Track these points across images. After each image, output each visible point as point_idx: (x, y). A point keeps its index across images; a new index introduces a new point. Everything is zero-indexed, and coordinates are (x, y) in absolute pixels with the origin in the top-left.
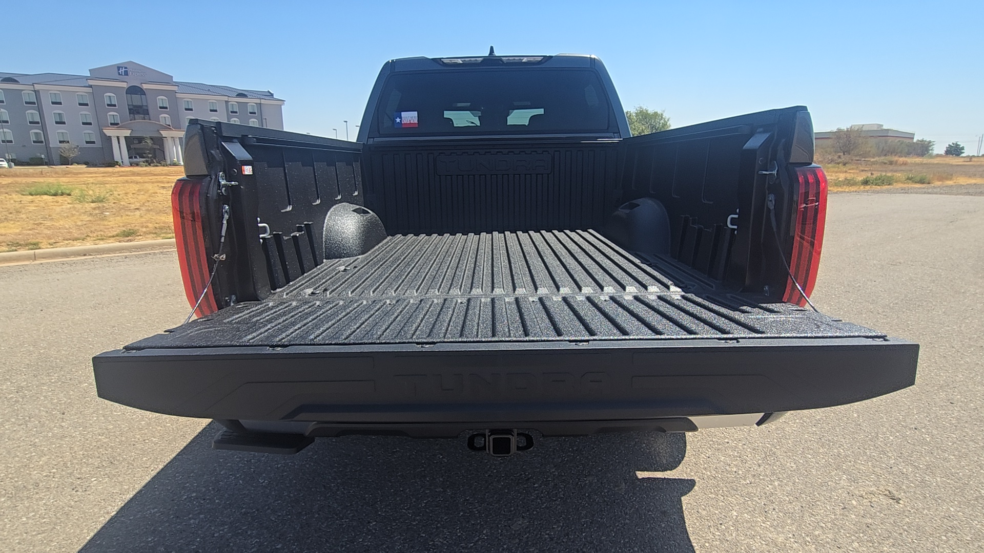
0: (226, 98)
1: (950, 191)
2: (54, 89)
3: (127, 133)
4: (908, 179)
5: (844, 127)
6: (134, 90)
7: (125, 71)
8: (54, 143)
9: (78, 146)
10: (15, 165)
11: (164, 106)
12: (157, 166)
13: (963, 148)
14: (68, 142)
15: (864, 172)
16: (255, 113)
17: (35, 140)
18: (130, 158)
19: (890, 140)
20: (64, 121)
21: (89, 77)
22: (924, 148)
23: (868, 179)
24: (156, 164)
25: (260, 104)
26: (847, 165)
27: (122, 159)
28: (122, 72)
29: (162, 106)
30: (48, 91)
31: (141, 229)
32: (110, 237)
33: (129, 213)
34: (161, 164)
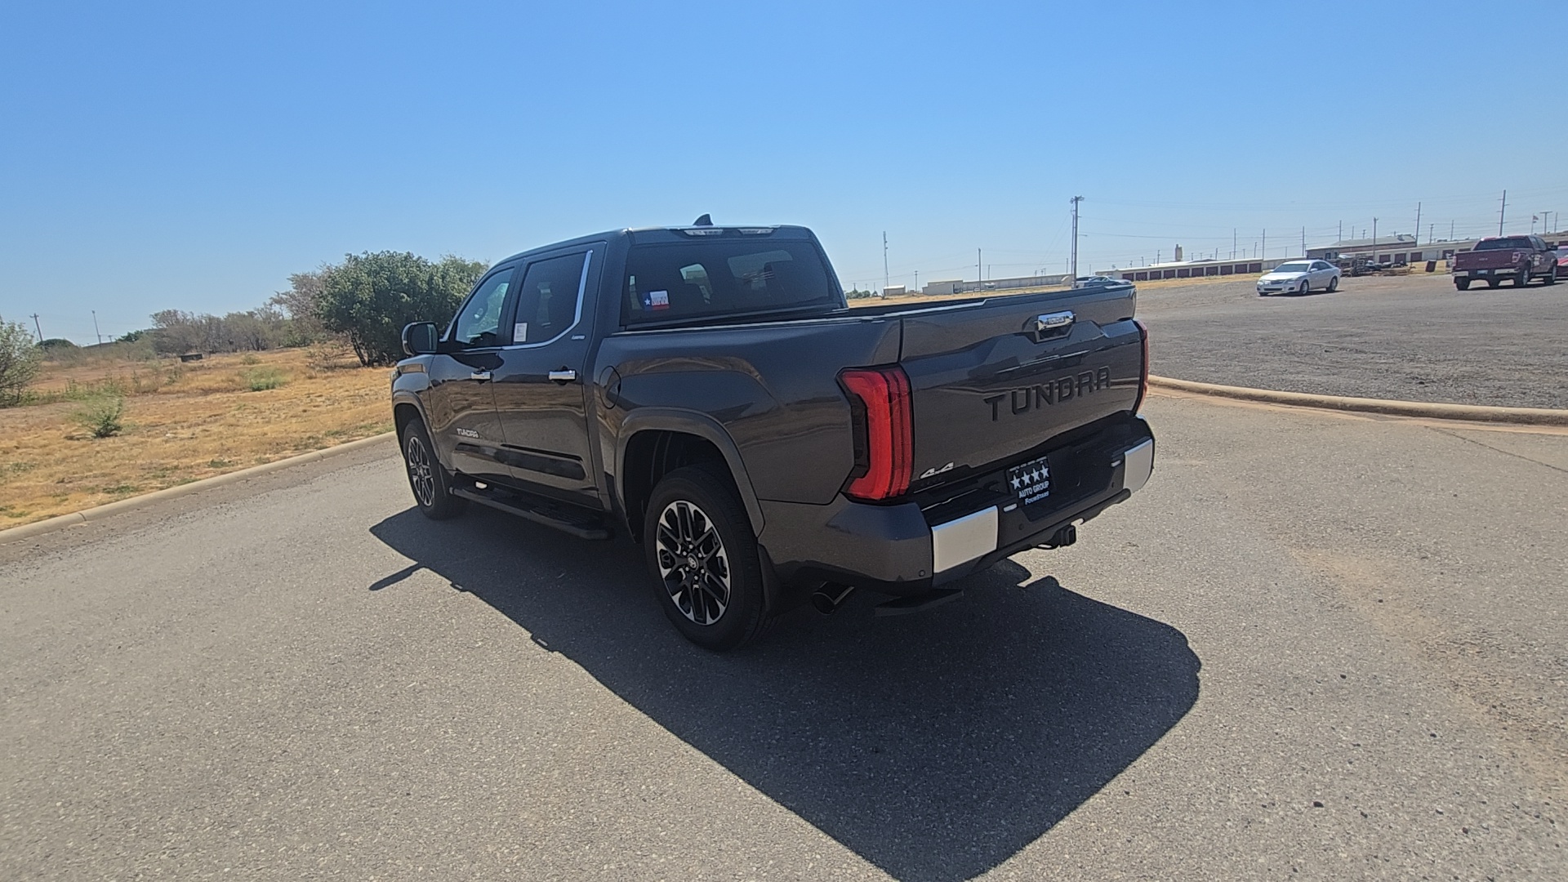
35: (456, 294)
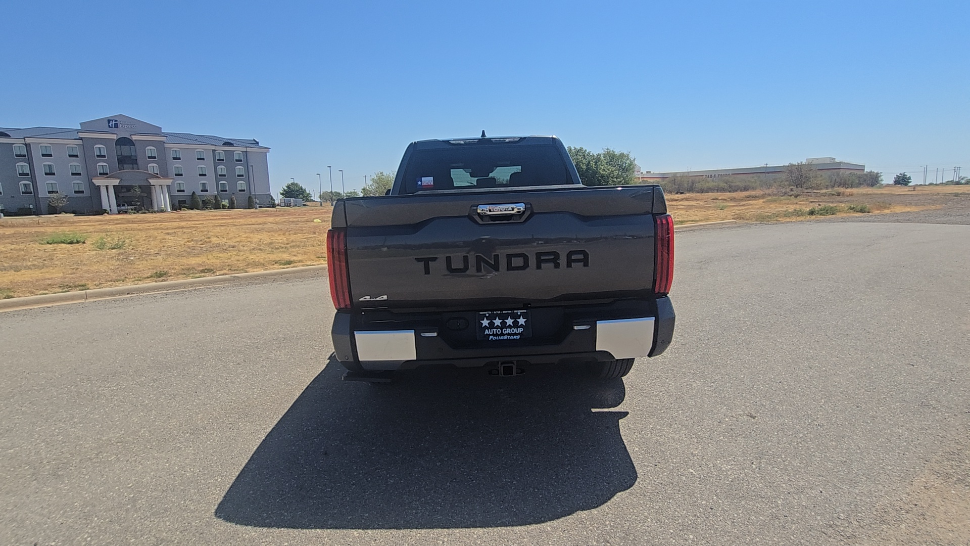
0: (213, 147)
1: (883, 219)
2: (45, 142)
3: (116, 182)
4: (851, 208)
5: (795, 162)
6: (123, 142)
7: (115, 124)
8: (43, 193)
9: (66, 196)
10: (5, 216)
11: (153, 156)
12: (145, 213)
13: (909, 178)
14: (57, 192)
15: (813, 203)
16: (241, 161)
17: (24, 191)
18: (118, 206)
19: (842, 171)
20: (53, 172)
21: (80, 130)
22: (873, 180)
23: (813, 210)
24: (144, 211)
25: (246, 152)
26: (798, 197)
27: (110, 207)
28: (112, 124)
29: (150, 155)
30: (39, 144)
31: (170, 270)
32: (145, 278)
33: (153, 258)
34: (149, 211)
35: (601, 172)
